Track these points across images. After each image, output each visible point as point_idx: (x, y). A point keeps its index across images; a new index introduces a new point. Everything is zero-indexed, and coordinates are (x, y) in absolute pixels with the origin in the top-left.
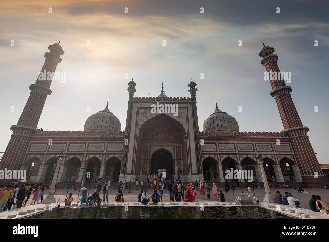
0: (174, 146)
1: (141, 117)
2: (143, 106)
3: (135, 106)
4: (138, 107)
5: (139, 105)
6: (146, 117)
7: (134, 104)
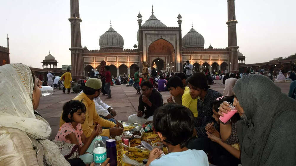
0: (165, 56)
1: (148, 41)
2: (149, 33)
3: (144, 33)
4: (146, 34)
5: (146, 32)
6: (151, 40)
7: (143, 32)
